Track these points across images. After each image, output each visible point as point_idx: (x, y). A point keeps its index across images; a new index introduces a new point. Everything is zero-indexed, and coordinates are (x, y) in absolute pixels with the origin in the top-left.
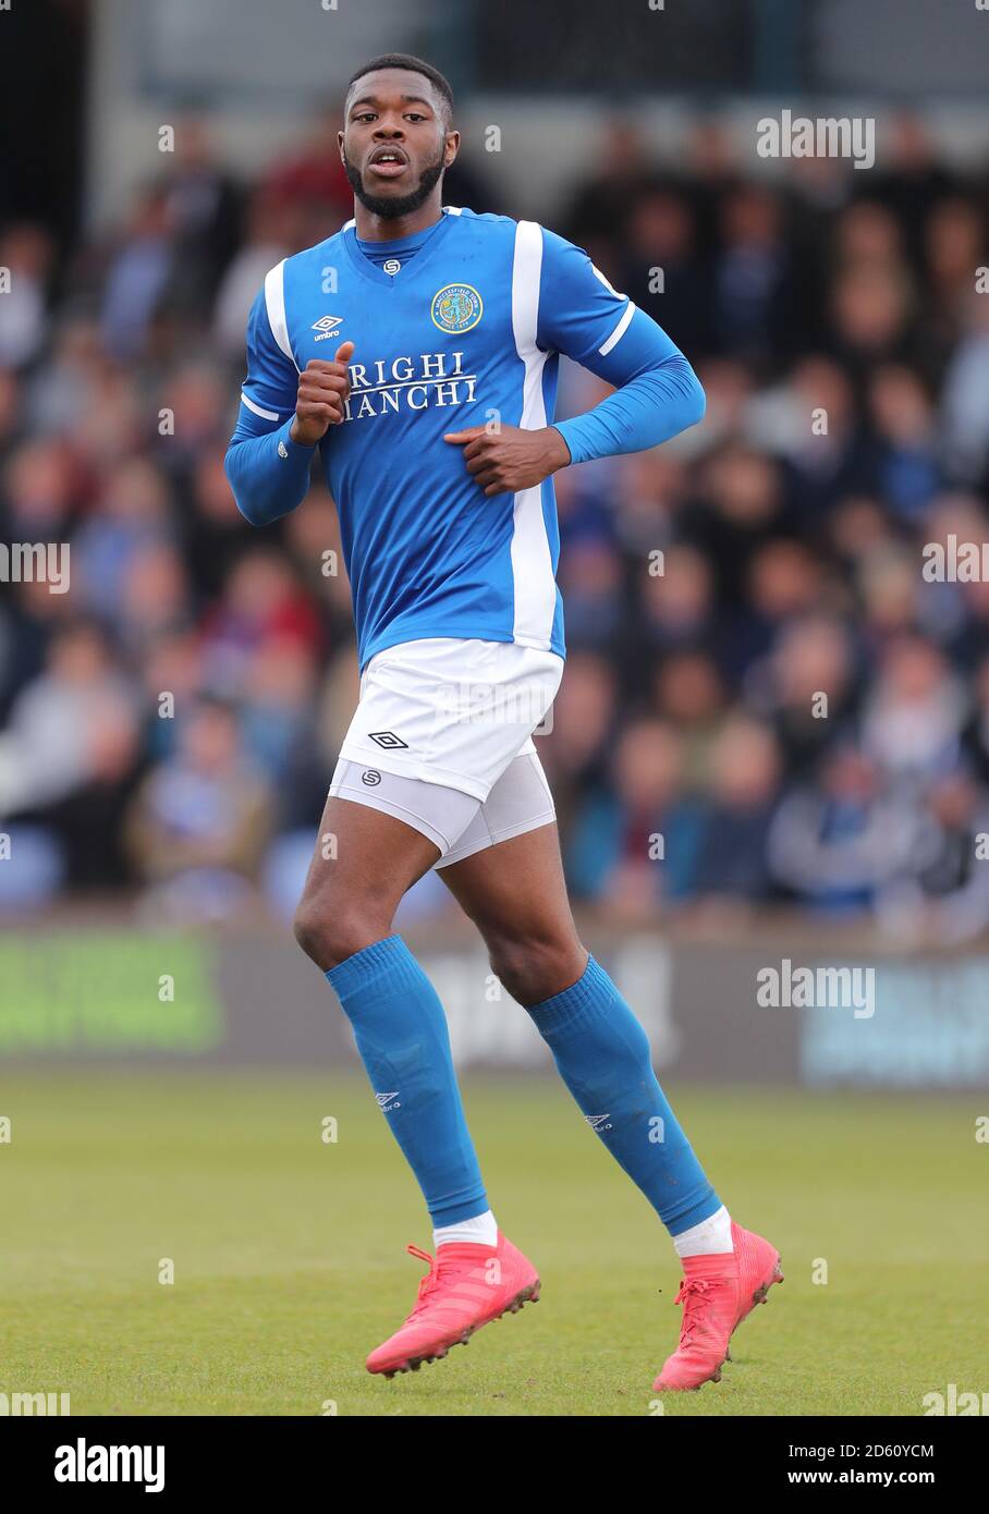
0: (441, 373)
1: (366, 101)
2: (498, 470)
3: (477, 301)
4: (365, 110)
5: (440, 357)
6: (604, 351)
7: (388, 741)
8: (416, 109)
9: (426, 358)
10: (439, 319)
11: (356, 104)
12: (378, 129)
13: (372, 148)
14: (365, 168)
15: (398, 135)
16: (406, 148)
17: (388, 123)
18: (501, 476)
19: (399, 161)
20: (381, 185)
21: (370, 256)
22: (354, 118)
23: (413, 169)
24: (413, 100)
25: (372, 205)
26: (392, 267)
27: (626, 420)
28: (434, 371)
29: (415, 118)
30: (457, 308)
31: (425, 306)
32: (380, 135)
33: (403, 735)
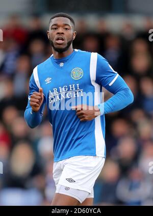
0: (74, 89)
1: (55, 25)
2: (84, 115)
3: (82, 71)
4: (55, 27)
5: (74, 85)
6: (110, 85)
7: (70, 180)
8: (67, 27)
9: (70, 86)
10: (73, 76)
11: (53, 26)
12: (58, 32)
13: (56, 36)
14: (54, 41)
15: (63, 33)
16: (64, 37)
17: (60, 30)
18: (84, 117)
19: (63, 40)
20: (58, 46)
21: (56, 62)
22: (52, 29)
23: (66, 42)
24: (66, 25)
25: (56, 50)
26: (62, 65)
27: (114, 104)
28: (72, 88)
29: (66, 29)
30: (77, 73)
31: (70, 73)
32: (58, 33)
33: (74, 179)
